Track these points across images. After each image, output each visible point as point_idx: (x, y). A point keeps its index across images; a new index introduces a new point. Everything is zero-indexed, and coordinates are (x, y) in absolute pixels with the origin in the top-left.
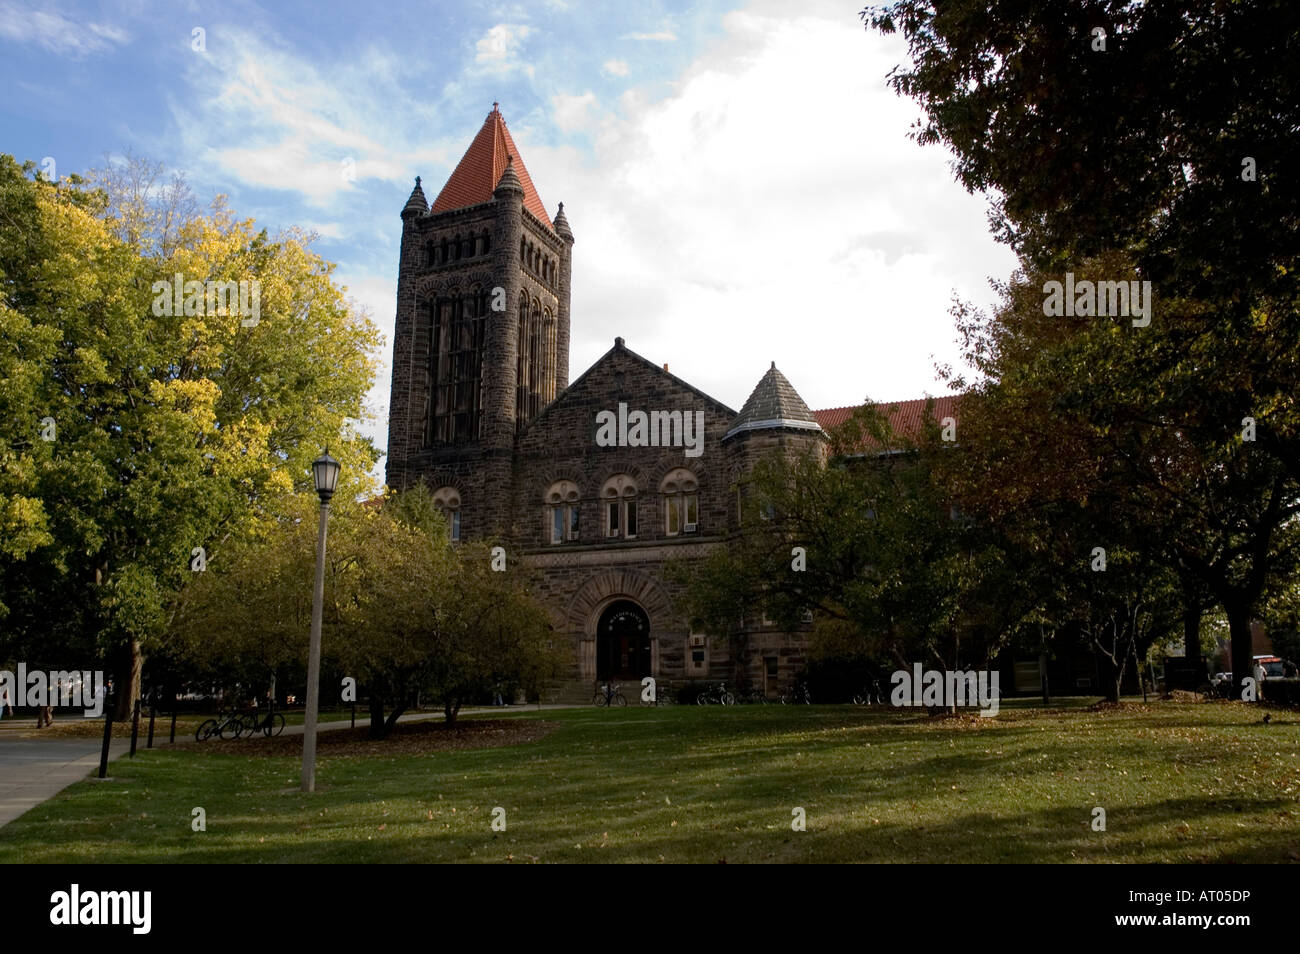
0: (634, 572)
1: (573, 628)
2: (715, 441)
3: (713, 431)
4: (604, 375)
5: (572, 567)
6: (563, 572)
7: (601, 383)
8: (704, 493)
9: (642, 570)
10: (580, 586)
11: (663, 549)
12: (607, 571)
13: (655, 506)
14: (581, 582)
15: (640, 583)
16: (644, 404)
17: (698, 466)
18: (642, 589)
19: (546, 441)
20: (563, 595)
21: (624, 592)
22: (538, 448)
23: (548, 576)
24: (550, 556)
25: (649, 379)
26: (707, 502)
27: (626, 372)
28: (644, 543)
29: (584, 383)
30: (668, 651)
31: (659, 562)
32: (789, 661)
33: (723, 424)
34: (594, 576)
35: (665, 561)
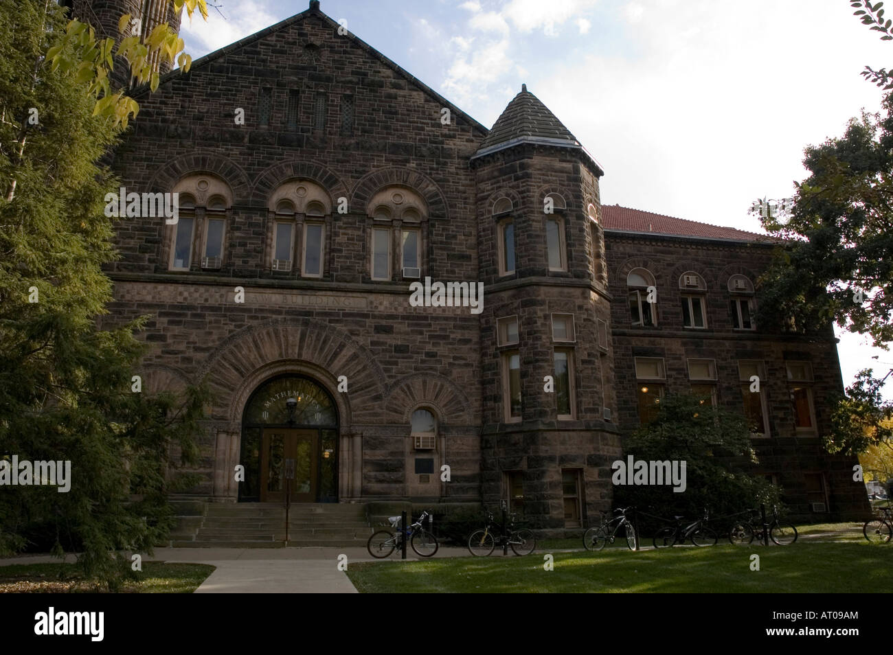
2: (456, 161)
3: (453, 147)
4: (289, 43)
5: (212, 309)
6: (194, 315)
7: (282, 52)
8: (438, 227)
9: (338, 326)
10: (224, 342)
11: (372, 297)
12: (277, 321)
13: (360, 233)
14: (227, 335)
15: (332, 345)
16: (348, 92)
17: (431, 188)
18: (336, 355)
19: (178, 112)
20: (190, 353)
21: (305, 357)
22: (164, 121)
23: (165, 320)
24: (171, 288)
25: (360, 60)
26: (441, 239)
27: (322, 46)
28: (342, 285)
29: (256, 46)
30: (379, 454)
31: (366, 316)
32: (600, 475)
33: (468, 141)
34: (250, 328)
35: (374, 317)
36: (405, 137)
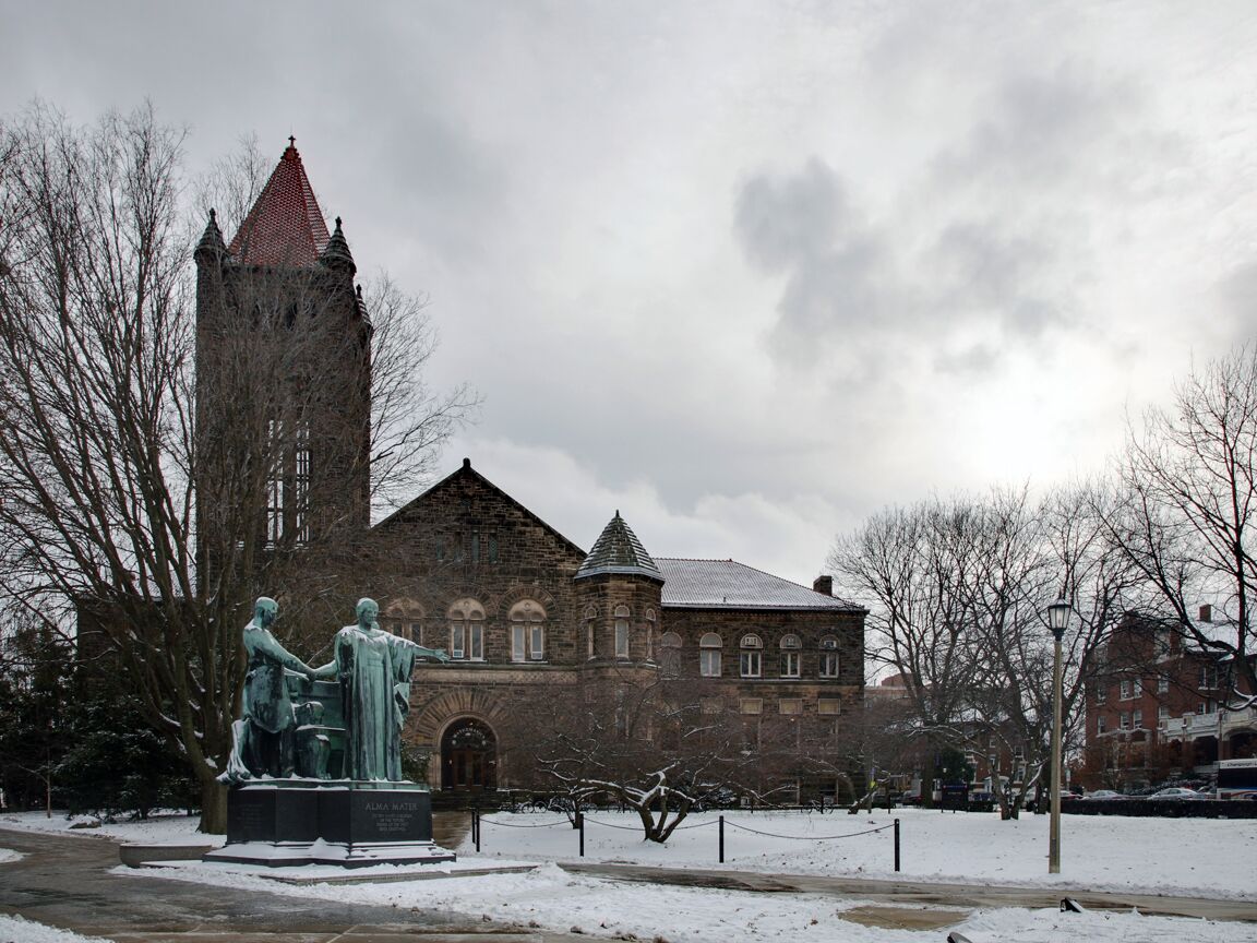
0: (484, 692)
1: (421, 740)
2: (565, 578)
3: (563, 568)
4: (451, 494)
5: (419, 683)
7: (446, 502)
8: (553, 626)
9: (493, 691)
10: (428, 702)
11: (512, 673)
12: (456, 689)
13: (505, 631)
14: (430, 697)
15: (490, 703)
16: (493, 531)
17: (549, 599)
18: (491, 709)
21: (473, 711)
25: (500, 506)
26: (556, 633)
27: (474, 496)
28: (494, 666)
31: (509, 684)
33: (573, 563)
34: (442, 694)
35: (514, 685)
36: (531, 563)
